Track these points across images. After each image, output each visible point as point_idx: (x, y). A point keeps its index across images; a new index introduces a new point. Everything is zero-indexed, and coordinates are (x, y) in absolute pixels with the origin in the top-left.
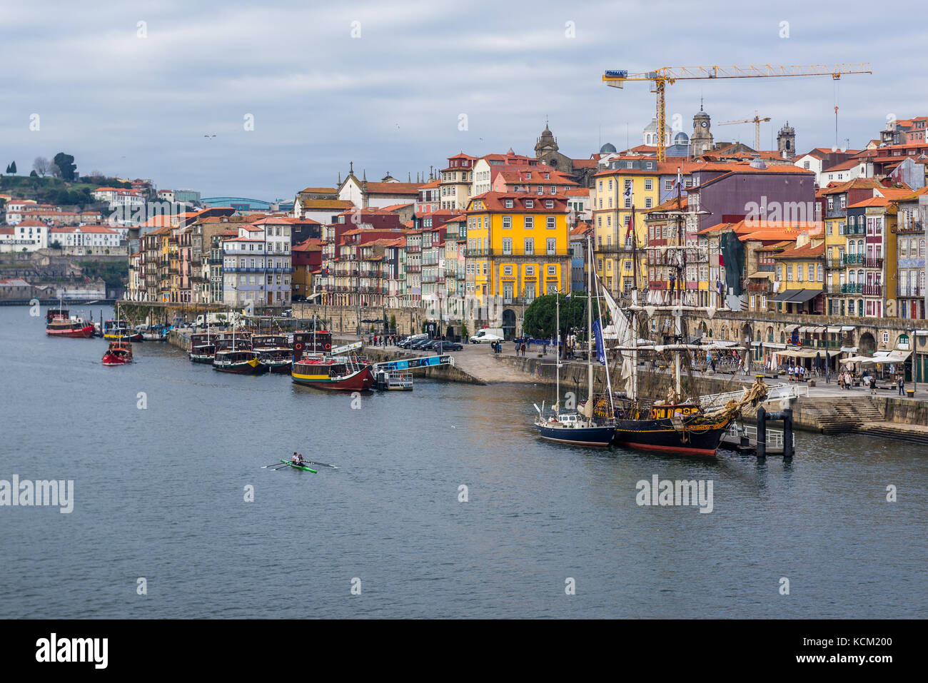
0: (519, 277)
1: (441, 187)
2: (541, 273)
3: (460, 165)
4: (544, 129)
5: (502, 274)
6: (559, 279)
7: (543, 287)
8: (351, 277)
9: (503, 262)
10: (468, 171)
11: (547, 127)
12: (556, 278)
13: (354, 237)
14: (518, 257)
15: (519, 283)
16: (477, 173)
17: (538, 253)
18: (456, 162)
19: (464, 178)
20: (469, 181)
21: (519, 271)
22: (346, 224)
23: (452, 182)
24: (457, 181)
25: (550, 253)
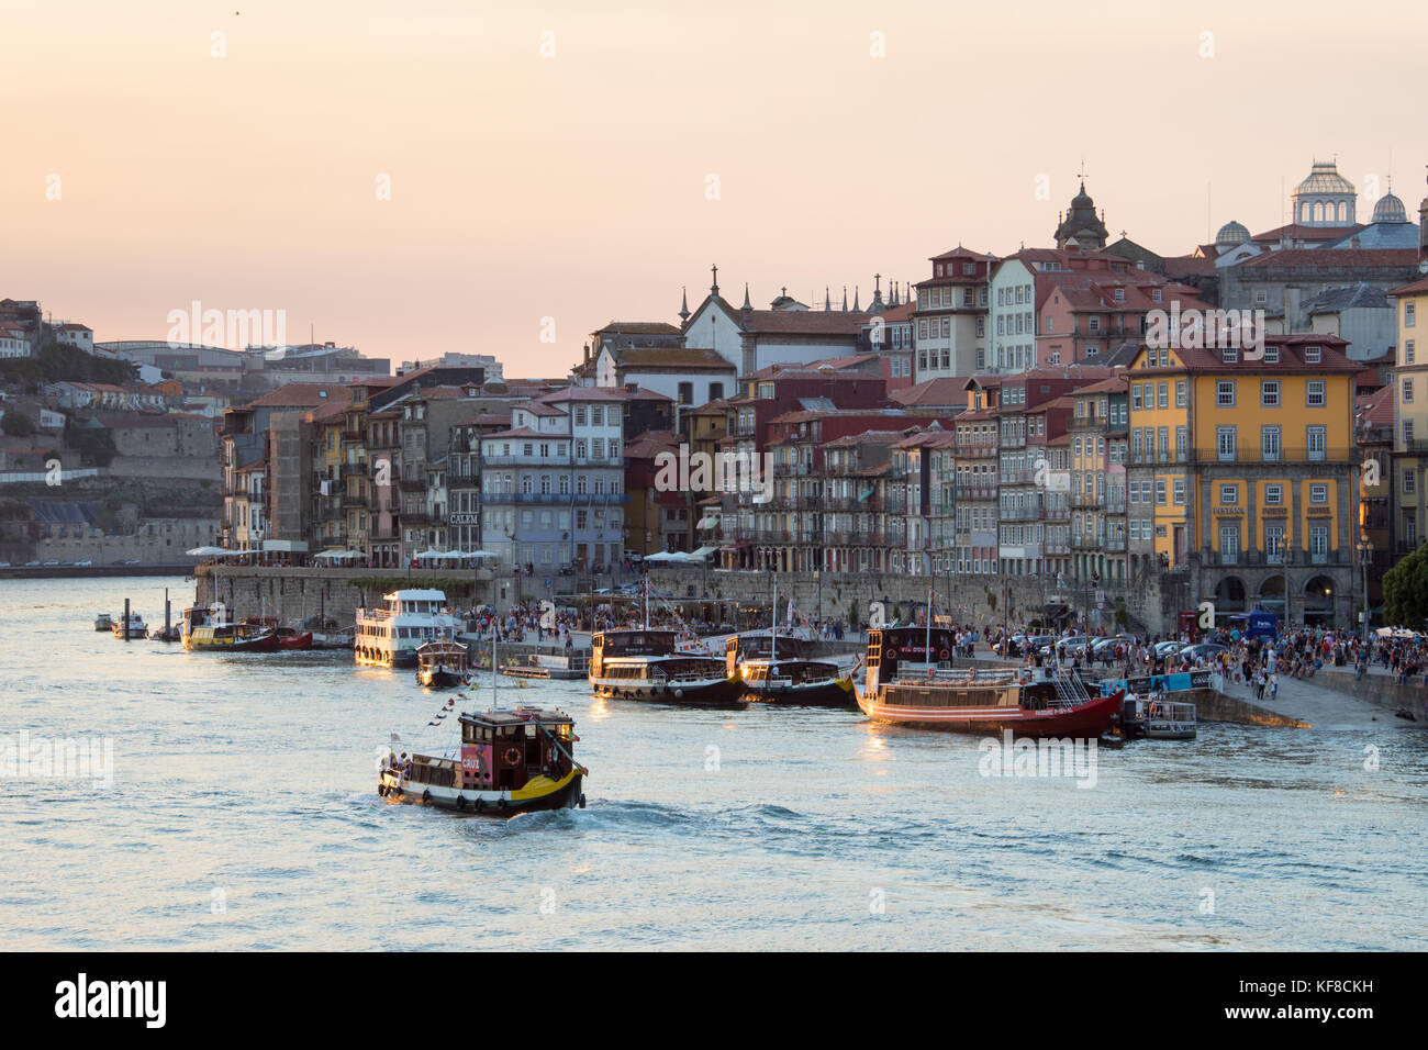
0: (1252, 508)
1: (916, 320)
2: (1296, 499)
3: (958, 272)
4: (1077, 193)
5: (1216, 502)
6: (1334, 512)
7: (1300, 530)
8: (799, 510)
9: (1220, 477)
10: (976, 285)
11: (1083, 188)
12: (1327, 510)
13: (803, 428)
14: (1250, 466)
15: (1252, 521)
16: (1001, 291)
17: (1291, 457)
18: (950, 267)
19: (967, 300)
20: (978, 306)
21: (1252, 496)
22: (777, 399)
23: (941, 308)
24: (953, 306)
25: (1316, 456)
